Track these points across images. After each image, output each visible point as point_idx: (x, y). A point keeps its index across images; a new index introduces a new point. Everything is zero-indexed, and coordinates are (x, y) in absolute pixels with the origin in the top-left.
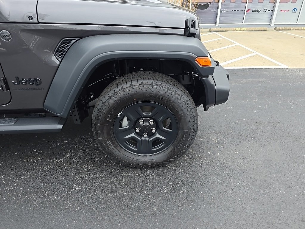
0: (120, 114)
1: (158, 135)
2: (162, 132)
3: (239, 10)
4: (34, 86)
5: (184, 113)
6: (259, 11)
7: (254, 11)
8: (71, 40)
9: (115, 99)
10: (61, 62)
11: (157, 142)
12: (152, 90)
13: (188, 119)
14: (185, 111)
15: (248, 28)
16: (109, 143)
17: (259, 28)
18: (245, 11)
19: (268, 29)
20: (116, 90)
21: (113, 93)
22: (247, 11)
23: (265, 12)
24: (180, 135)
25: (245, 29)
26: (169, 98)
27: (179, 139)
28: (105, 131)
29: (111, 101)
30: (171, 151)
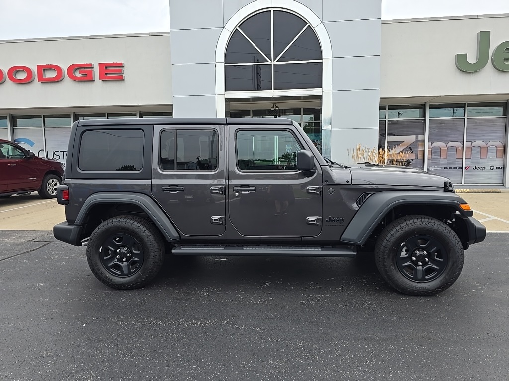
0: (403, 243)
1: (430, 265)
2: (434, 262)
3: (454, 168)
4: (339, 224)
5: (453, 244)
6: (483, 168)
7: (476, 168)
8: (369, 194)
9: (401, 232)
10: (360, 208)
11: (430, 271)
12: (429, 225)
13: (457, 250)
14: (454, 242)
15: (473, 190)
16: (392, 267)
17: (488, 190)
18: (462, 168)
19: (501, 190)
20: (402, 225)
21: (399, 227)
22: (465, 168)
23: (493, 169)
24: (450, 264)
25: (468, 190)
26: (442, 232)
27: (449, 268)
28: (391, 257)
29: (398, 233)
30: (443, 279)
